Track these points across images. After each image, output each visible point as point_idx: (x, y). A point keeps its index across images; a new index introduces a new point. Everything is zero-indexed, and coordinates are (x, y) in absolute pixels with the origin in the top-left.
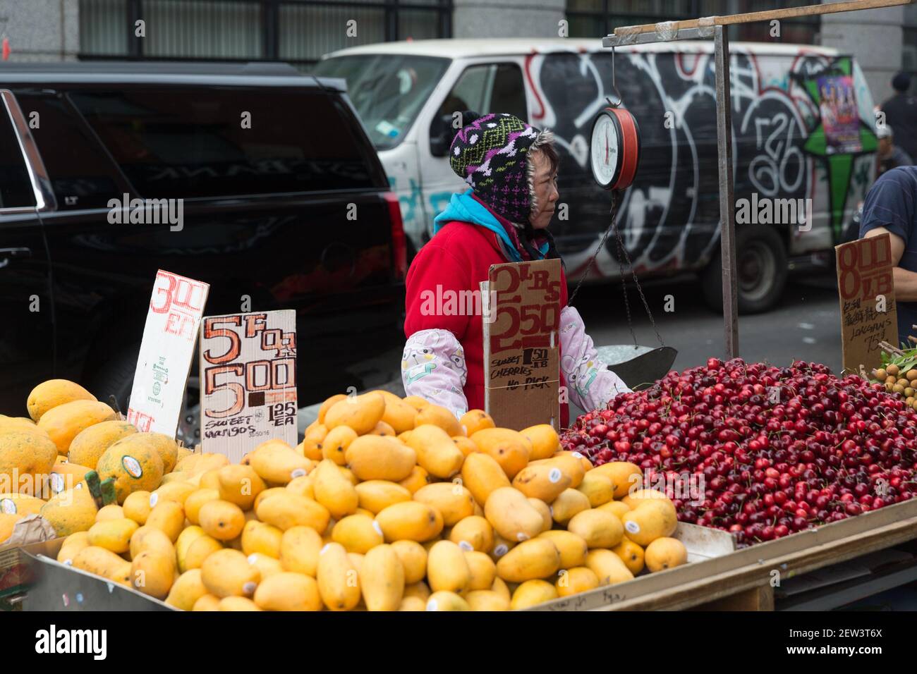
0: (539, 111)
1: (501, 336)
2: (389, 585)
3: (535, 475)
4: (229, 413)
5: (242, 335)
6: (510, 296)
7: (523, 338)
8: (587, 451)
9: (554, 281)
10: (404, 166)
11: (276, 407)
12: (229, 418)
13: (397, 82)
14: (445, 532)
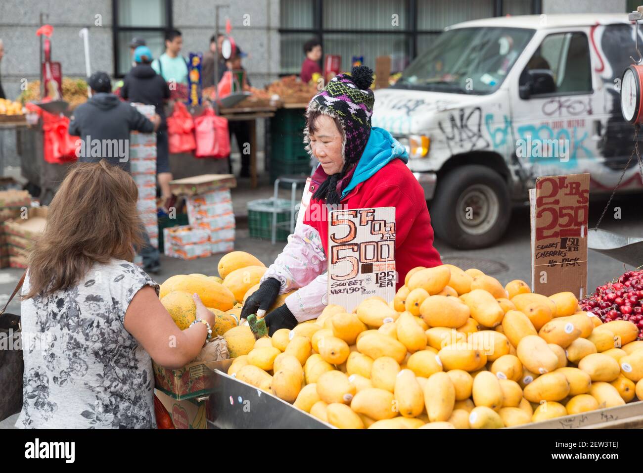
0: (600, 66)
1: (544, 228)
2: (443, 400)
3: (555, 327)
4: (348, 277)
5: (357, 224)
6: (552, 200)
7: (560, 230)
8: (599, 312)
9: (584, 189)
10: (500, 106)
11: (381, 274)
12: (347, 281)
13: (497, 46)
14: (488, 365)
